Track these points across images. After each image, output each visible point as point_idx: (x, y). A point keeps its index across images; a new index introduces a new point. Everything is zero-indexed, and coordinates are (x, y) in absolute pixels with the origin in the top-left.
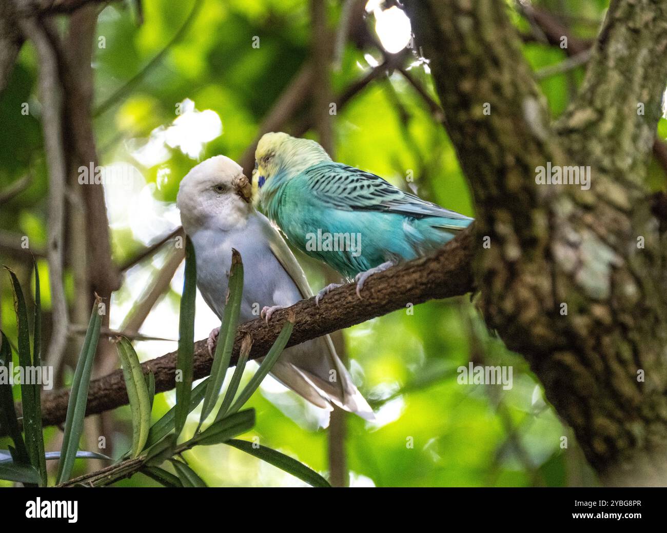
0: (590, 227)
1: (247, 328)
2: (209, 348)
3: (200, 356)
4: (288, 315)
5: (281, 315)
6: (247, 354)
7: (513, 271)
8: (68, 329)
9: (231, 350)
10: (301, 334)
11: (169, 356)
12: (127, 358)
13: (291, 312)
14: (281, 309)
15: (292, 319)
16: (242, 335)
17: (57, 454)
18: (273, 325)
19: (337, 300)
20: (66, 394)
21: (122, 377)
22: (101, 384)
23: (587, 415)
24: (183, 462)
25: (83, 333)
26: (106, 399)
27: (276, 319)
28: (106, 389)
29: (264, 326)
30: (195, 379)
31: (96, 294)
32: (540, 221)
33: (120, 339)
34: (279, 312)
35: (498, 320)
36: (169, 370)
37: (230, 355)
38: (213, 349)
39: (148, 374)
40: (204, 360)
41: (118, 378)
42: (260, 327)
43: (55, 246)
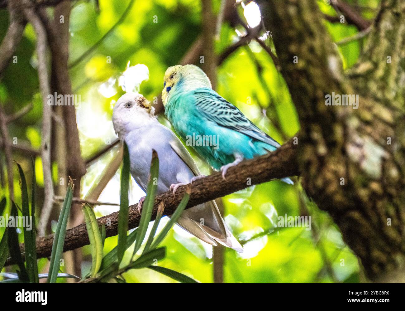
0: (370, 135)
1: (161, 197)
2: (139, 209)
3: (133, 214)
4: (186, 189)
5: (182, 189)
6: (161, 213)
7: (322, 161)
8: (54, 198)
9: (152, 211)
10: (194, 201)
11: (114, 214)
12: (88, 216)
13: (188, 188)
14: (182, 186)
15: (189, 192)
16: (159, 202)
17: (46, 275)
18: (177, 196)
19: (216, 180)
20: (52, 238)
21: (86, 227)
22: (73, 232)
23: (368, 249)
24: (123, 280)
25: (61, 201)
26: (76, 241)
27: (179, 192)
28: (76, 235)
29: (172, 196)
30: (129, 229)
31: (70, 177)
32: (338, 131)
33: (84, 204)
34: (181, 188)
35: (313, 192)
36: (114, 223)
37: (150, 214)
38: (141, 210)
39: (101, 226)
40: (135, 217)
41: (83, 228)
42: (169, 196)
43: (46, 148)
